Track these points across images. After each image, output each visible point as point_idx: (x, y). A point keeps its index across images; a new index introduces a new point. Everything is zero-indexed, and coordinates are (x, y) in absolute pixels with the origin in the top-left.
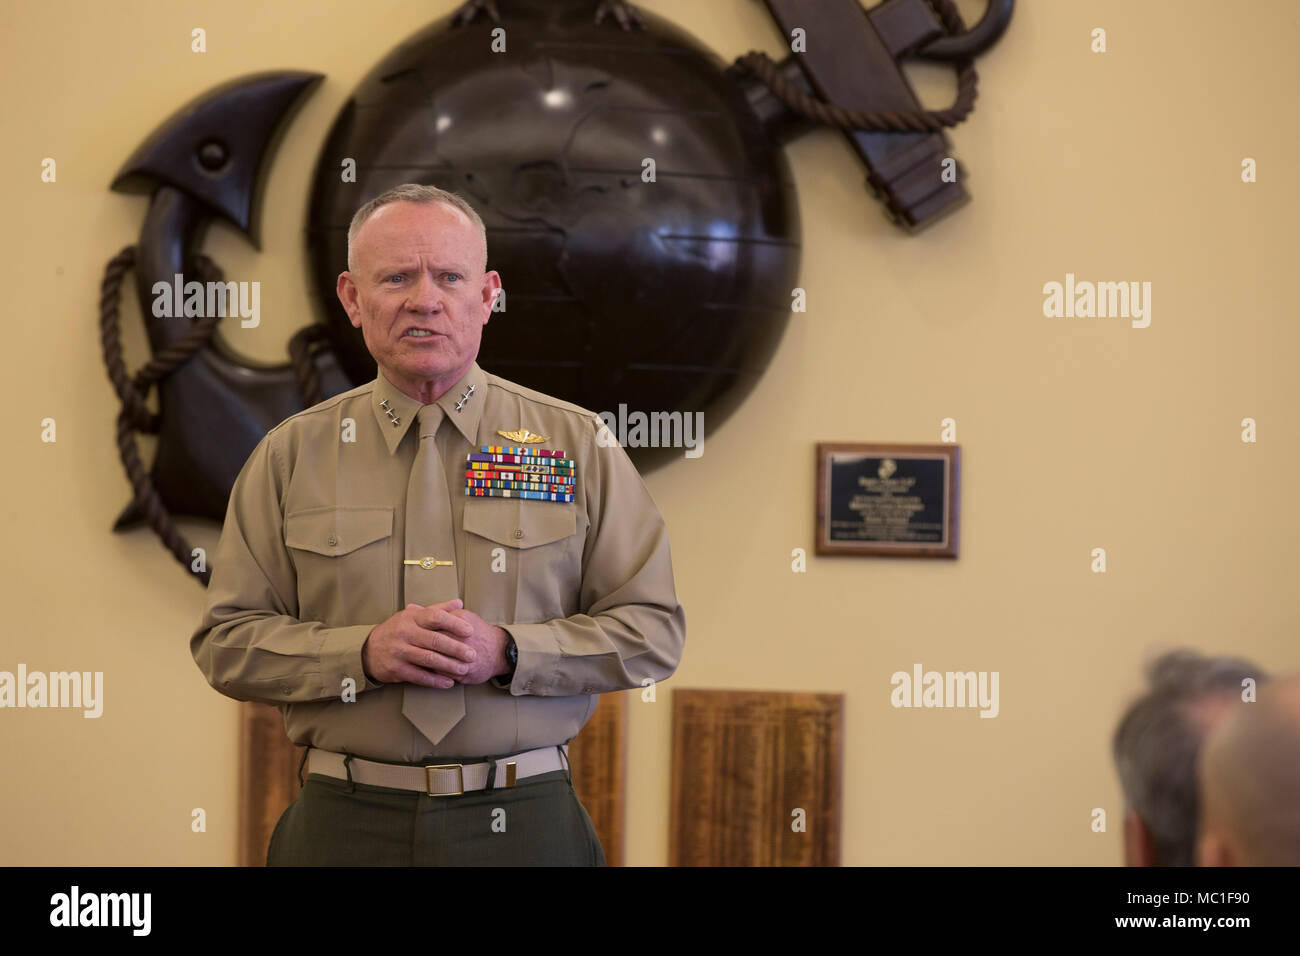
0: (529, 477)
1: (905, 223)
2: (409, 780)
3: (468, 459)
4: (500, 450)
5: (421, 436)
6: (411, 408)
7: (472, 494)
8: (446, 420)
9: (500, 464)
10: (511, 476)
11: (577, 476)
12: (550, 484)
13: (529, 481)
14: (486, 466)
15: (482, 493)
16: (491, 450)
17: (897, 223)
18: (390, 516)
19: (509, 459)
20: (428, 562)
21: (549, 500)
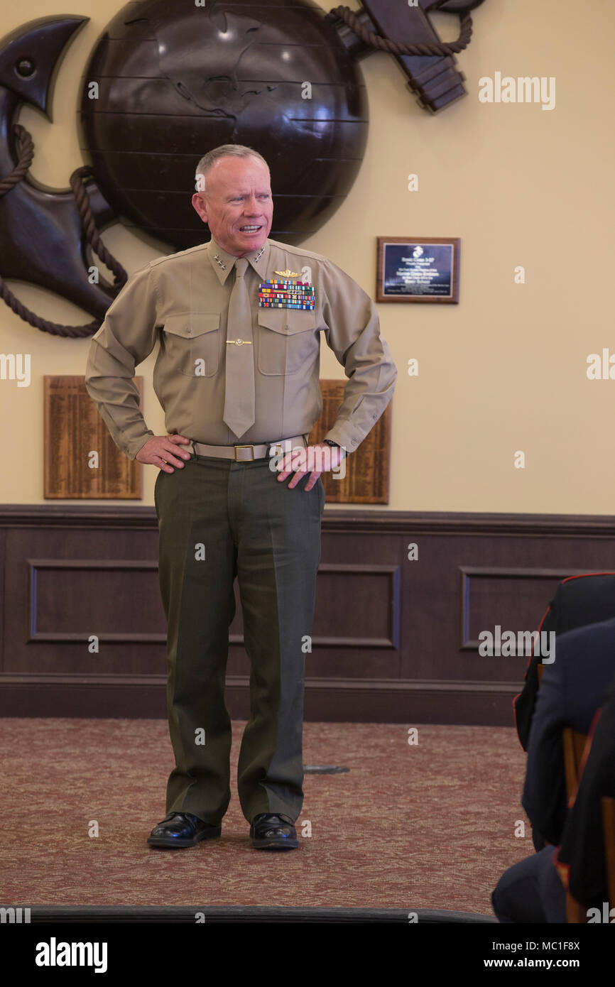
0: (292, 297)
1: (430, 108)
2: (227, 453)
3: (260, 286)
4: (276, 282)
5: (237, 275)
6: (232, 260)
7: (263, 306)
8: (250, 266)
9: (276, 289)
10: (282, 297)
11: (316, 295)
12: (302, 300)
13: (291, 299)
14: (269, 291)
15: (267, 305)
16: (271, 282)
17: (425, 108)
18: (219, 317)
19: (281, 287)
20: (239, 341)
21: (302, 309)
